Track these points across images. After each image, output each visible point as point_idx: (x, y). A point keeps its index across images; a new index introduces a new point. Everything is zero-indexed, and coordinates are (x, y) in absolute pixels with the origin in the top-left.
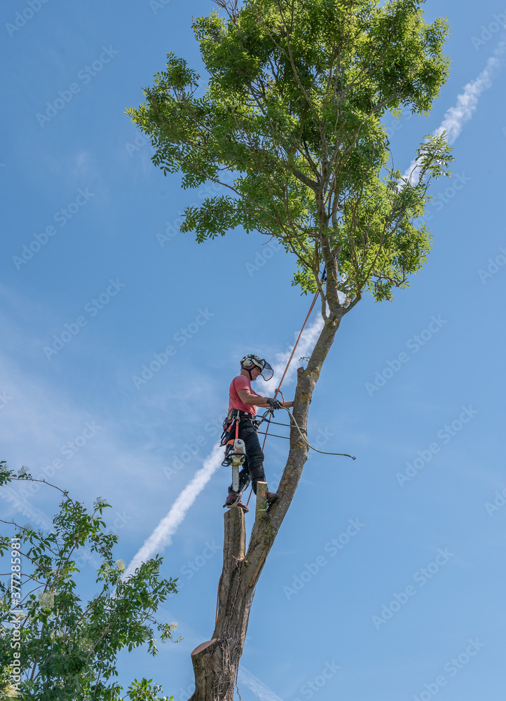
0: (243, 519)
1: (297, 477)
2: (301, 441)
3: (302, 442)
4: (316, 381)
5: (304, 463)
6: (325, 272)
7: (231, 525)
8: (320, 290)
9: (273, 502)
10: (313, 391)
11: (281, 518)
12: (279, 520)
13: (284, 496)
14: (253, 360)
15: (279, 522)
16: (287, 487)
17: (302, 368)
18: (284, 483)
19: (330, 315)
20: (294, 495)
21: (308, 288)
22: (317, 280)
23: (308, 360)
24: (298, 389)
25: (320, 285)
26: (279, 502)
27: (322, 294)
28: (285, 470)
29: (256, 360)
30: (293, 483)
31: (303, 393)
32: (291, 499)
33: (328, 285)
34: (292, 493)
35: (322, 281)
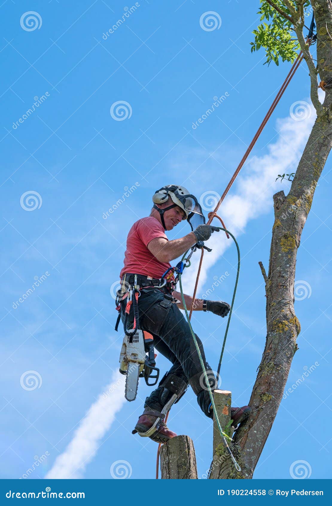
0: (192, 456)
1: (281, 380)
2: (285, 317)
3: (287, 319)
4: (306, 215)
5: (292, 356)
6: (313, 25)
7: (173, 466)
8: (307, 58)
9: (243, 423)
10: (303, 233)
11: (258, 452)
12: (254, 453)
13: (261, 413)
14: (173, 195)
15: (253, 458)
16: (265, 398)
17: (281, 193)
18: (259, 391)
19: (326, 100)
20: (279, 411)
21: (281, 52)
22: (300, 39)
23: (292, 178)
24: (276, 229)
25: (305, 49)
26: (252, 424)
27: (310, 64)
28: (261, 368)
29: (177, 195)
30: (276, 390)
31: (286, 237)
32: (273, 418)
33: (319, 48)
34: (274, 407)
35: (309, 41)
